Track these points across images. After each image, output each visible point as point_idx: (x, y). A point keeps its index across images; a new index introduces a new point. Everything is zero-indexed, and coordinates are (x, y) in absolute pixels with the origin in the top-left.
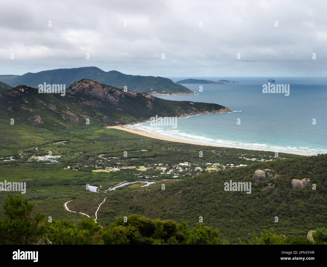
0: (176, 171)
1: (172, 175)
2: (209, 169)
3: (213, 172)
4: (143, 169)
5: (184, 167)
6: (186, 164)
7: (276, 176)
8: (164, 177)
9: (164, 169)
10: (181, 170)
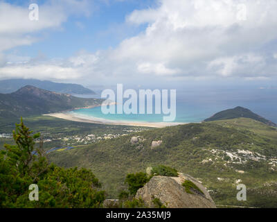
0: (87, 140)
1: (84, 142)
2: (106, 138)
3: (108, 140)
4: (66, 139)
5: (91, 137)
6: (92, 135)
7: (144, 140)
8: (78, 144)
9: (79, 139)
10: (89, 139)
